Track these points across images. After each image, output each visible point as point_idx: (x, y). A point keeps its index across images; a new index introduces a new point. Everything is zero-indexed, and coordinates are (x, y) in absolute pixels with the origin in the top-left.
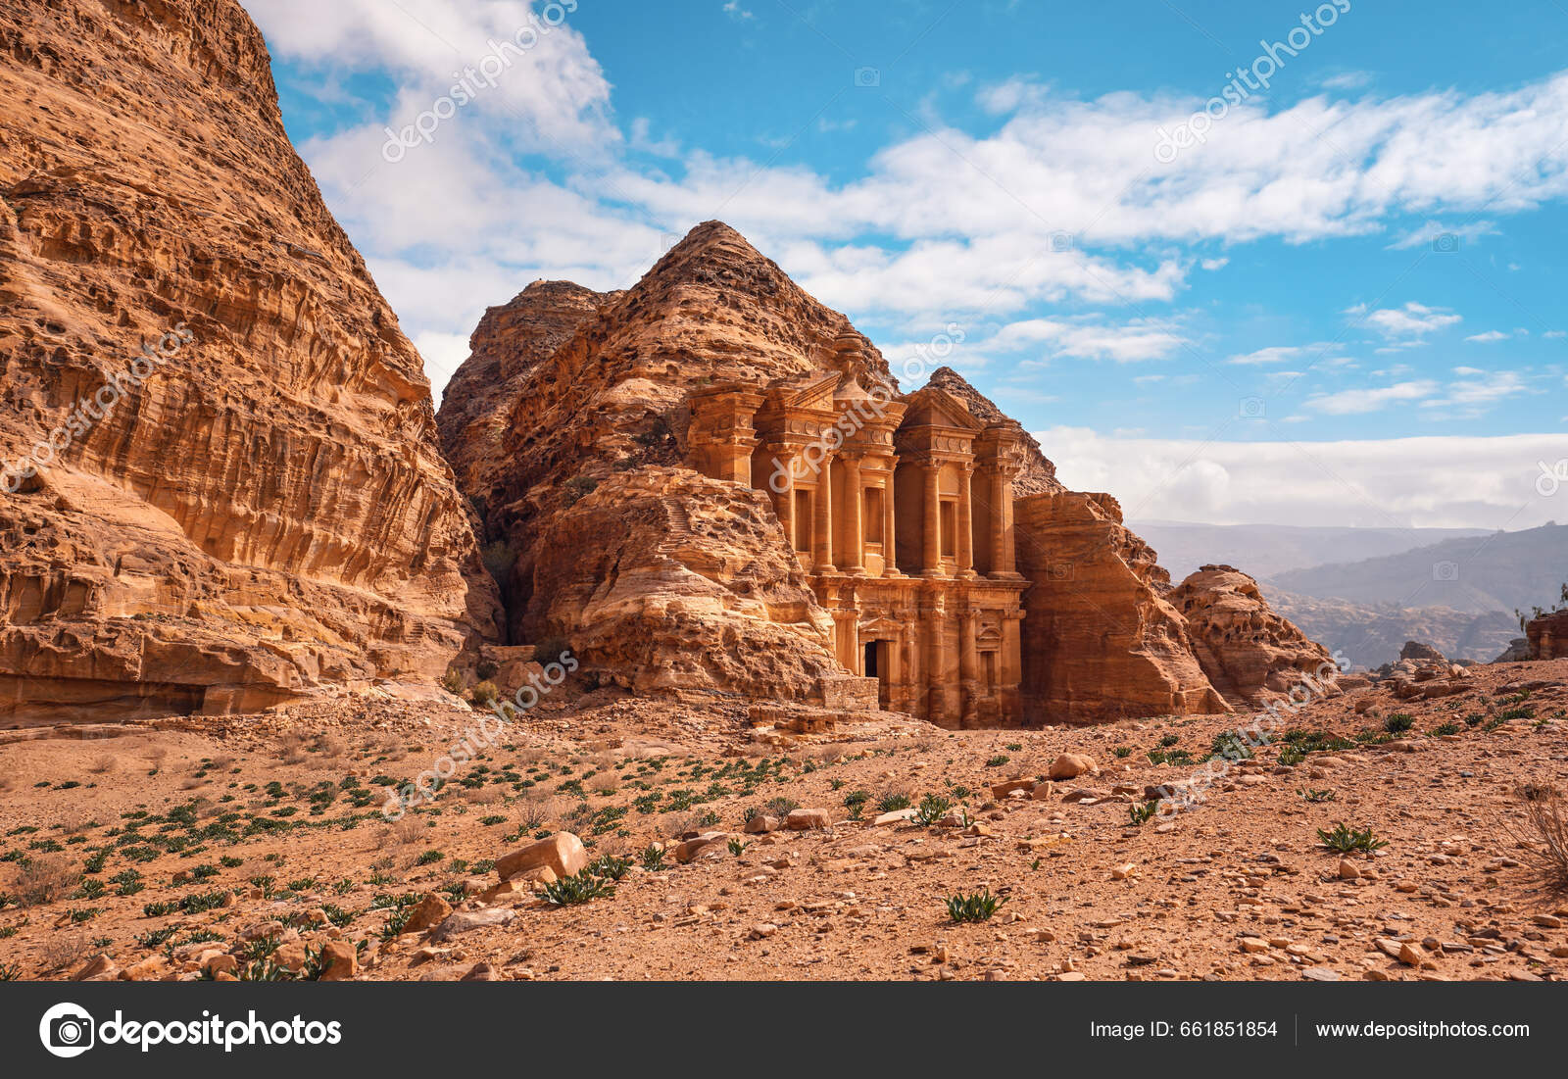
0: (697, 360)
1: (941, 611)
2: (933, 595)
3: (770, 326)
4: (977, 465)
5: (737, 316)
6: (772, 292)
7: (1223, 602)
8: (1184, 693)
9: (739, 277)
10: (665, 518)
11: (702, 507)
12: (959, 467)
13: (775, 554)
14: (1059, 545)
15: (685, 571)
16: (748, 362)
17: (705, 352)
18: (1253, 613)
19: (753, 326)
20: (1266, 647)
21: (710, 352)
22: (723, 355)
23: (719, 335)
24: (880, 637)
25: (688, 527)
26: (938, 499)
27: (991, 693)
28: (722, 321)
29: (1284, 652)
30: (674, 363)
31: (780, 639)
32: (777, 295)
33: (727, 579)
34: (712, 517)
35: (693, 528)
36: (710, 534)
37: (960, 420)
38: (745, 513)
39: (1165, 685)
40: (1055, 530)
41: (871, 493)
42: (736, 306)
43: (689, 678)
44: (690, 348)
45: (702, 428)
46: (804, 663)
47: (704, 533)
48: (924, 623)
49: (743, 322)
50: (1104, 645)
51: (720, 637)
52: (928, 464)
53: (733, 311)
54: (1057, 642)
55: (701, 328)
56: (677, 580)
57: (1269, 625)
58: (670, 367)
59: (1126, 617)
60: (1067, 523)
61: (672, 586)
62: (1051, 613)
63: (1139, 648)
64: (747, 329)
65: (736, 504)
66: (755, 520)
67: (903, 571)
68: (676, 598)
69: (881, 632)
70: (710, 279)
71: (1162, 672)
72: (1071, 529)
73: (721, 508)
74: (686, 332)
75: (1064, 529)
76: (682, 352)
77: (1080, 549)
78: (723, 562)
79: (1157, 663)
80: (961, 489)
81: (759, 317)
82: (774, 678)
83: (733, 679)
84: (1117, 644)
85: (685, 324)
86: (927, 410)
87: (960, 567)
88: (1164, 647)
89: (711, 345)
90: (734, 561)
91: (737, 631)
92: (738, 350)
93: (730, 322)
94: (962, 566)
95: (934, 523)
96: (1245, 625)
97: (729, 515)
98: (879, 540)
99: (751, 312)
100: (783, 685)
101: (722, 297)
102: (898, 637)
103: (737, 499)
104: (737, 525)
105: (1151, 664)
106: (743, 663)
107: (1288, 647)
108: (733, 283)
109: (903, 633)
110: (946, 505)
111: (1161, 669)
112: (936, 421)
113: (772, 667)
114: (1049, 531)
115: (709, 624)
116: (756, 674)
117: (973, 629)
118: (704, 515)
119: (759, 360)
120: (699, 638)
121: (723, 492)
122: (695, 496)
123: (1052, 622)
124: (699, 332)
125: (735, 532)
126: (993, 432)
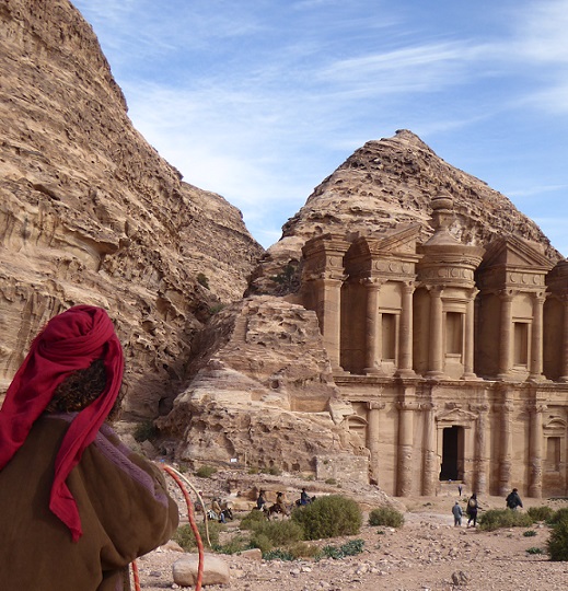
0: (337, 221)
1: (512, 405)
2: (505, 394)
3: (406, 196)
4: (548, 294)
5: (377, 190)
6: (415, 172)
9: (387, 163)
10: (232, 332)
12: (532, 296)
15: (229, 371)
16: (376, 222)
17: (344, 216)
21: (348, 216)
22: (357, 217)
23: (358, 204)
24: (457, 424)
25: (245, 338)
26: (512, 321)
27: (557, 469)
28: (363, 194)
30: (320, 225)
32: (418, 175)
33: (263, 377)
34: (266, 330)
35: (247, 339)
36: (260, 343)
37: (533, 259)
41: (454, 316)
42: (379, 183)
44: (334, 213)
48: (497, 414)
51: (238, 421)
52: (503, 293)
53: (375, 187)
55: (346, 199)
56: (220, 377)
58: (318, 228)
61: (215, 381)
64: (385, 199)
65: (288, 321)
66: (300, 333)
67: (479, 376)
68: (213, 391)
69: (457, 420)
70: (362, 165)
73: (276, 324)
74: (334, 202)
76: (328, 217)
80: (535, 312)
81: (397, 190)
85: (334, 196)
86: (504, 253)
87: (531, 373)
89: (351, 212)
90: (272, 364)
91: (254, 417)
92: (370, 213)
93: (371, 194)
94: (533, 371)
95: (507, 339)
98: (460, 351)
99: (390, 187)
101: (369, 176)
102: (472, 424)
103: (290, 317)
104: (284, 337)
108: (380, 166)
109: (477, 421)
110: (520, 326)
112: (511, 260)
115: (233, 411)
117: (541, 419)
119: (383, 220)
120: (221, 421)
121: (280, 312)
124: (344, 202)
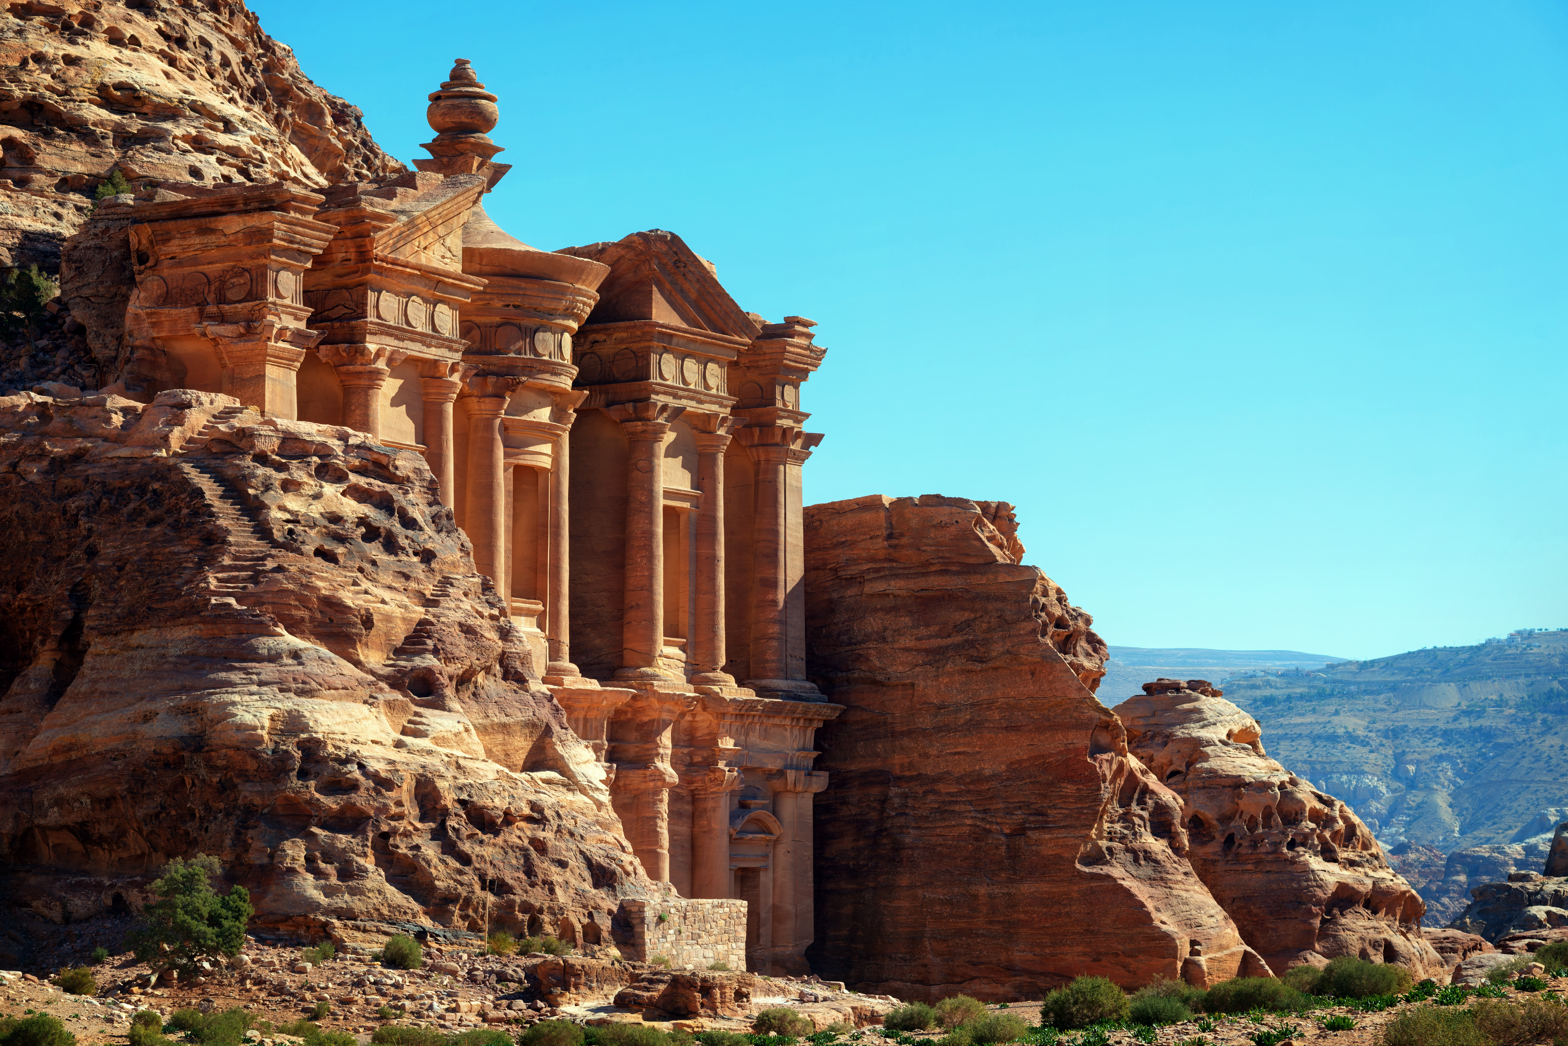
1: (665, 766)
2: (650, 732)
3: (216, 58)
7: (1213, 764)
8: (1202, 960)
10: (207, 511)
11: (288, 486)
12: (702, 425)
13: (467, 605)
14: (907, 620)
15: (290, 638)
17: (93, 113)
18: (1282, 786)
19: (184, 57)
20: (1316, 863)
21: (104, 114)
22: (135, 125)
23: (119, 74)
25: (263, 531)
26: (661, 502)
28: (115, 39)
29: (1347, 875)
31: (534, 806)
33: (379, 660)
34: (316, 510)
35: (277, 535)
36: (320, 553)
38: (385, 504)
39: (1166, 942)
40: (897, 586)
41: (526, 478)
43: (353, 892)
44: (52, 99)
45: (167, 299)
46: (590, 863)
47: (309, 549)
49: (162, 45)
50: (1014, 854)
51: (406, 798)
52: (642, 415)
53: (137, 16)
54: (898, 847)
55: (73, 51)
56: (274, 658)
57: (1315, 816)
59: (1070, 789)
60: (923, 569)
61: (268, 671)
62: (883, 778)
63: (1098, 857)
65: (362, 481)
66: (409, 523)
67: (586, 672)
68: (289, 703)
71: (1155, 915)
72: (936, 582)
73: (330, 490)
74: (39, 58)
75: (914, 584)
77: (958, 628)
78: (368, 622)
79: (1141, 891)
82: (537, 897)
83: (450, 898)
84: (1048, 851)
85: (31, 39)
86: (643, 284)
87: (700, 663)
88: (1148, 856)
89: (105, 96)
90: (388, 618)
91: (441, 784)
92: (171, 111)
93: (135, 41)
94: (705, 660)
95: (651, 558)
96: (1268, 815)
97: (351, 508)
98: (536, 593)
99: (176, 21)
100: (556, 912)
103: (360, 471)
104: (372, 533)
105: (1128, 894)
106: (465, 860)
107: (1352, 863)
110: (675, 518)
111: (1150, 906)
112: (661, 314)
113: (529, 870)
114: (879, 586)
115: (376, 766)
116: (498, 887)
117: (725, 814)
118: (293, 503)
120: (360, 799)
121: (324, 452)
122: (262, 459)
123: (884, 800)
124: (71, 61)
125: (374, 550)
126: (769, 346)
